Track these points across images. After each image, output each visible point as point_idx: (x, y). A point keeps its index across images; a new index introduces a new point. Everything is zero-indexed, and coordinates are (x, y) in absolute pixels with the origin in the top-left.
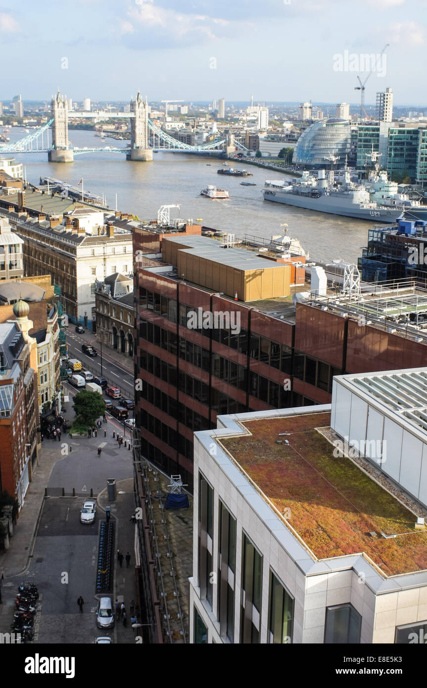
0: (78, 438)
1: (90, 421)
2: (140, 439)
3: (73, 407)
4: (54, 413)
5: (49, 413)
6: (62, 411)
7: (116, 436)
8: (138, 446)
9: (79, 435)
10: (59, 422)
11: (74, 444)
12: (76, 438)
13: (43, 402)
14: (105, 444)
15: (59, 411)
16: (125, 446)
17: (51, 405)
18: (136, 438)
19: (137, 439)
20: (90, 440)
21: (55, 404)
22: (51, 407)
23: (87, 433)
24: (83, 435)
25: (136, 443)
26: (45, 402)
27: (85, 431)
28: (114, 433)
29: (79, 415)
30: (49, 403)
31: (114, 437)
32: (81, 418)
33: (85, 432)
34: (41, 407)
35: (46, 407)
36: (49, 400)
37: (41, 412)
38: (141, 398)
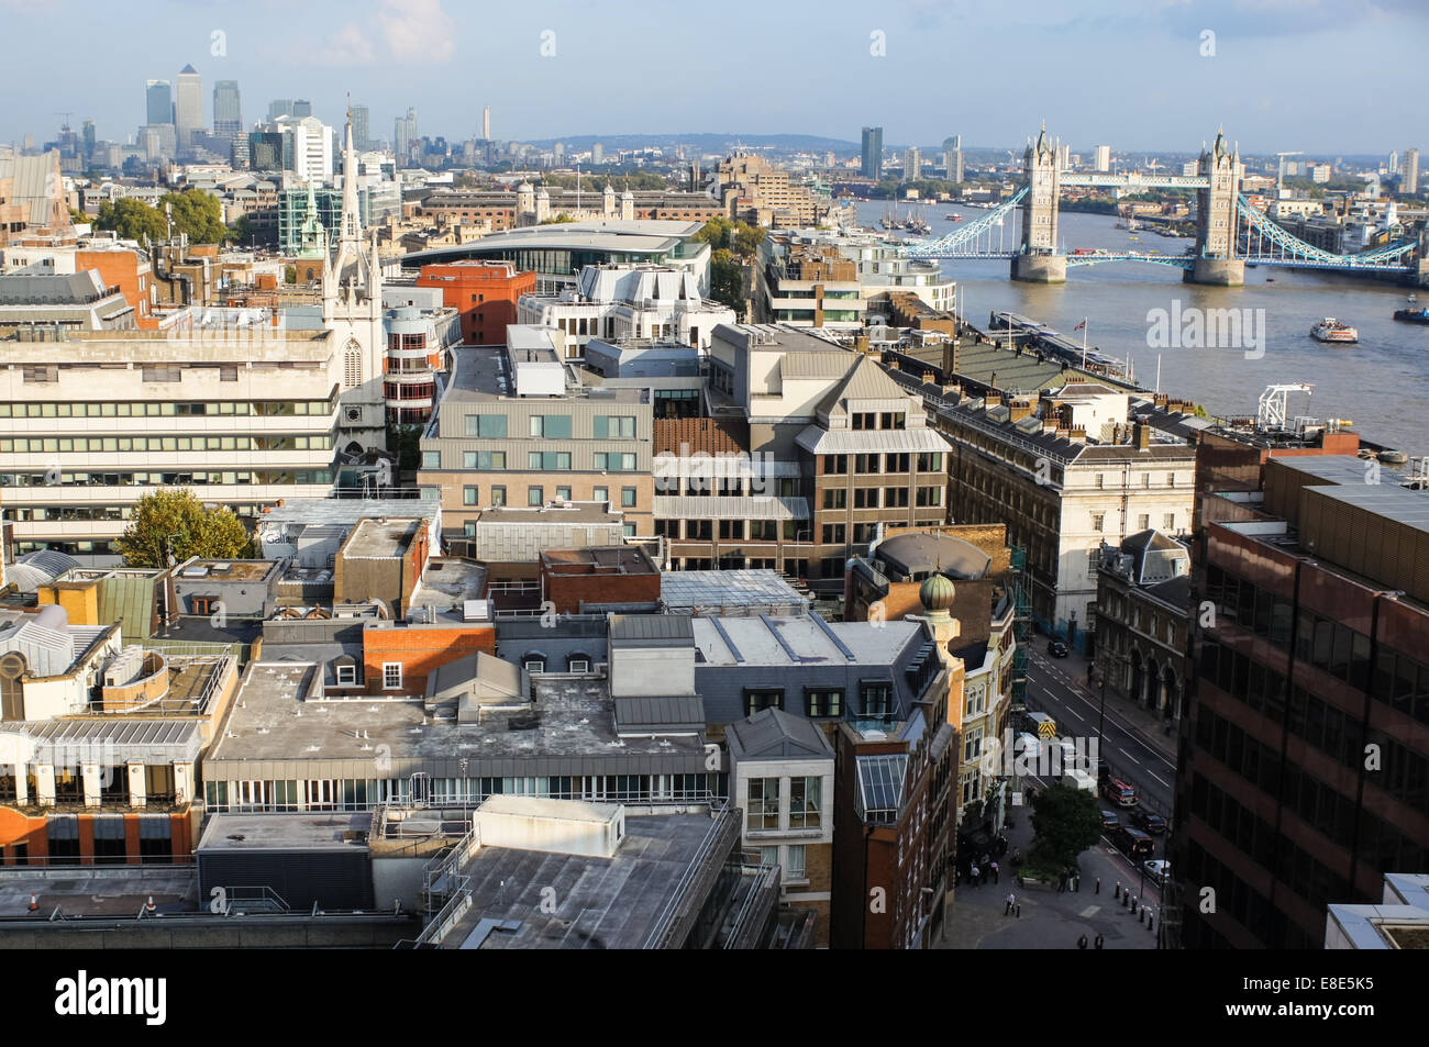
0: (1039, 890)
1: (1066, 853)
2: (1182, 909)
3: (1031, 818)
4: (988, 826)
5: (978, 827)
6: (1005, 823)
7: (1121, 894)
8: (1176, 923)
9: (1040, 882)
10: (998, 848)
11: (1027, 901)
12: (1030, 888)
13: (966, 800)
14: (1097, 909)
15: (999, 824)
16: (1142, 920)
17: (983, 809)
18: (1173, 905)
19: (1175, 908)
20: (1063, 897)
21: (992, 806)
22: (983, 812)
23: (1057, 879)
24: (1048, 883)
25: (1172, 915)
26: (971, 801)
27: (1055, 874)
28: (1118, 887)
29: (1044, 838)
30: (979, 804)
31: (1117, 896)
32: (1047, 846)
33: (1052, 878)
34: (960, 811)
35: (972, 811)
36: (979, 798)
37: (960, 821)
38: (1191, 814)
